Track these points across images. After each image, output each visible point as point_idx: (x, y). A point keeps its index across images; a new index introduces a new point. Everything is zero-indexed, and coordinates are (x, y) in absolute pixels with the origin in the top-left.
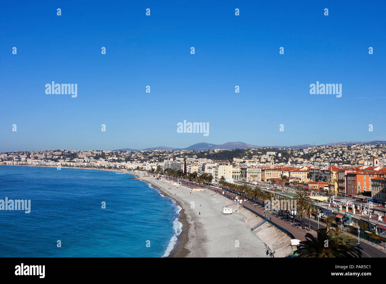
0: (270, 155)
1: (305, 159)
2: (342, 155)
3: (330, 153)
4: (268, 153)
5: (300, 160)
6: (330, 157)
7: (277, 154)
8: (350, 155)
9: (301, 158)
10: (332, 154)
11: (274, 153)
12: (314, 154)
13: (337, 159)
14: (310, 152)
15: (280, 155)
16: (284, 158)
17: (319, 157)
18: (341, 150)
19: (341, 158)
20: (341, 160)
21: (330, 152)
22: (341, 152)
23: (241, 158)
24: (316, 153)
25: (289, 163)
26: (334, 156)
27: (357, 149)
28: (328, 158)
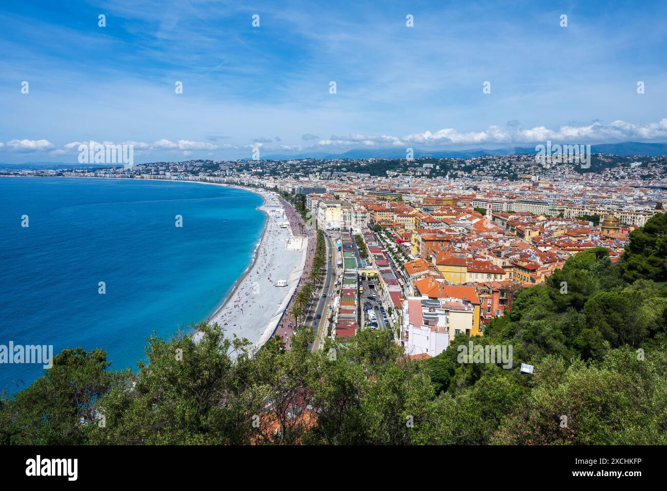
0: (427, 168)
1: (467, 171)
2: (509, 167)
3: (495, 165)
4: (424, 165)
5: (460, 173)
6: (495, 170)
7: (435, 167)
8: (518, 168)
9: (461, 171)
10: (498, 167)
11: (432, 166)
12: (477, 166)
13: (502, 172)
14: (473, 163)
15: (438, 167)
16: (442, 171)
17: (483, 170)
18: (509, 161)
19: (507, 171)
20: (507, 173)
21: (496, 163)
22: (508, 164)
23: (395, 171)
24: (479, 166)
25: (447, 177)
26: (500, 168)
27: (528, 160)
28: (492, 171)
